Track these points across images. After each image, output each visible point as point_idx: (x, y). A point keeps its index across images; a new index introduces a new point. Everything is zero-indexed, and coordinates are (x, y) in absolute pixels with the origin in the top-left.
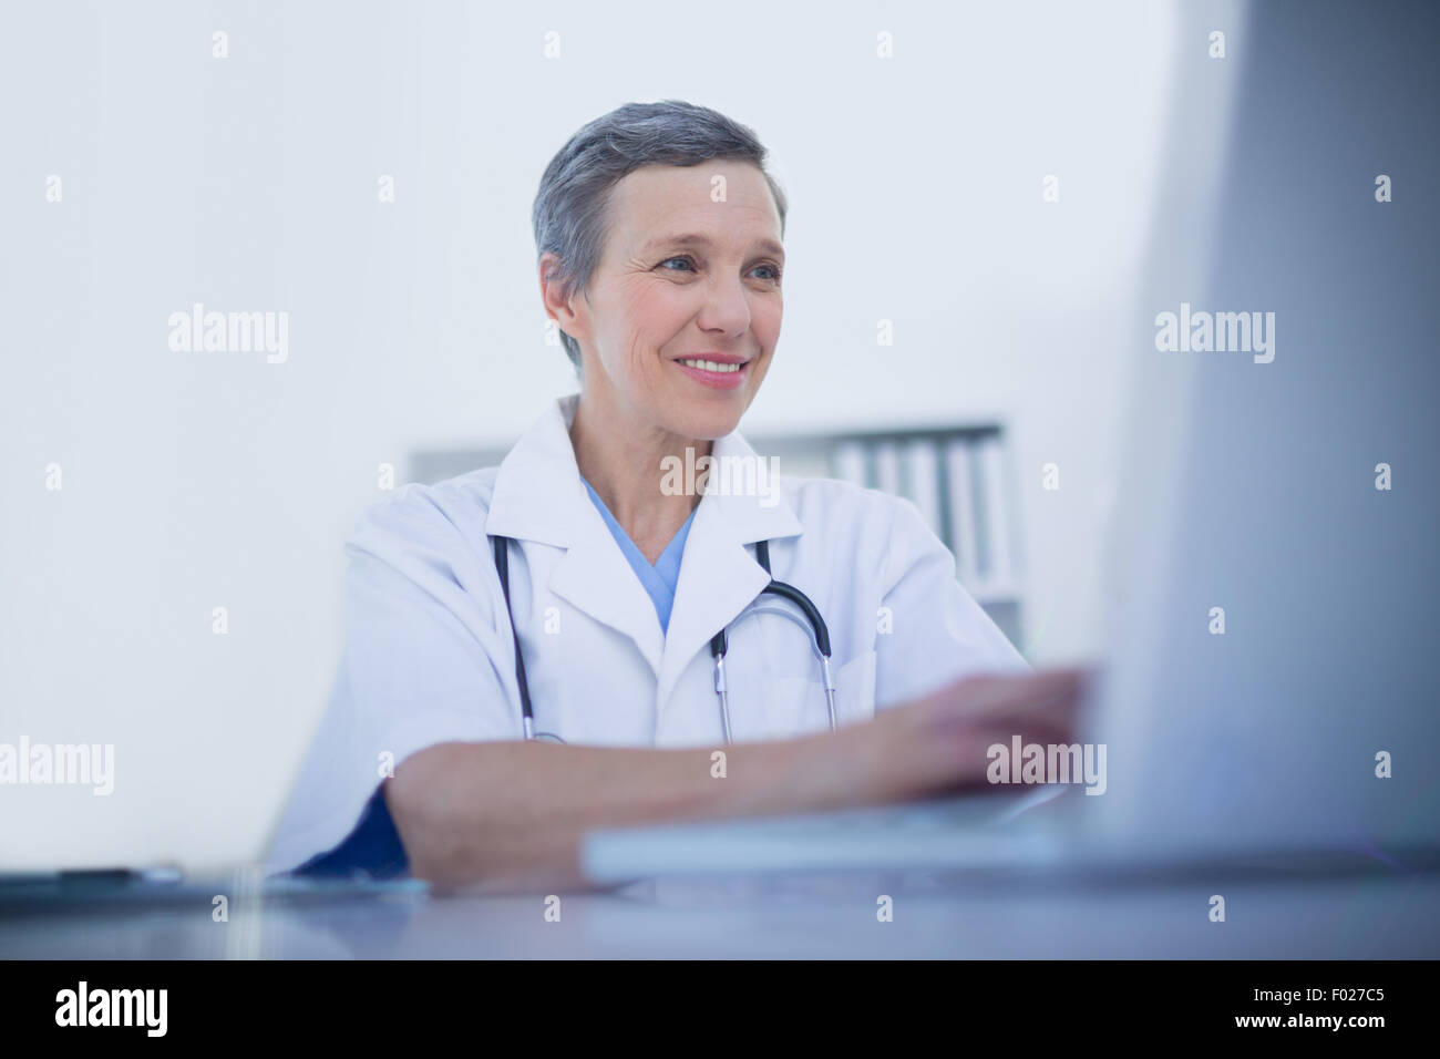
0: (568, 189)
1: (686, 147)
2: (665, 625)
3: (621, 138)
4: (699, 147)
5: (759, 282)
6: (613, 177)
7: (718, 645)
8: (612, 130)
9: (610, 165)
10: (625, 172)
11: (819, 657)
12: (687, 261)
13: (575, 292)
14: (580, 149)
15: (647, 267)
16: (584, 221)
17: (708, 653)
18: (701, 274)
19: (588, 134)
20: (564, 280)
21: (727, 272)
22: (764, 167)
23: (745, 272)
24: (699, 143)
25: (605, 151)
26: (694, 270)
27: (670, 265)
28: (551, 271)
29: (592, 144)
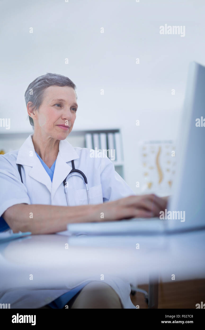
0: (36, 89)
1: (62, 83)
2: (52, 181)
3: (48, 79)
4: (64, 83)
5: (73, 111)
6: (46, 87)
7: (64, 183)
8: (47, 78)
9: (45, 85)
10: (48, 86)
11: (85, 184)
12: (60, 105)
13: (36, 110)
14: (39, 81)
15: (52, 105)
16: (38, 96)
17: (63, 184)
18: (62, 108)
19: (41, 78)
20: (33, 107)
21: (67, 107)
22: (75, 89)
23: (71, 108)
24: (64, 82)
25: (45, 82)
26: (61, 107)
27: (56, 105)
28: (30, 105)
29: (42, 80)
